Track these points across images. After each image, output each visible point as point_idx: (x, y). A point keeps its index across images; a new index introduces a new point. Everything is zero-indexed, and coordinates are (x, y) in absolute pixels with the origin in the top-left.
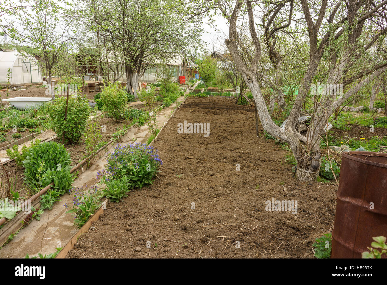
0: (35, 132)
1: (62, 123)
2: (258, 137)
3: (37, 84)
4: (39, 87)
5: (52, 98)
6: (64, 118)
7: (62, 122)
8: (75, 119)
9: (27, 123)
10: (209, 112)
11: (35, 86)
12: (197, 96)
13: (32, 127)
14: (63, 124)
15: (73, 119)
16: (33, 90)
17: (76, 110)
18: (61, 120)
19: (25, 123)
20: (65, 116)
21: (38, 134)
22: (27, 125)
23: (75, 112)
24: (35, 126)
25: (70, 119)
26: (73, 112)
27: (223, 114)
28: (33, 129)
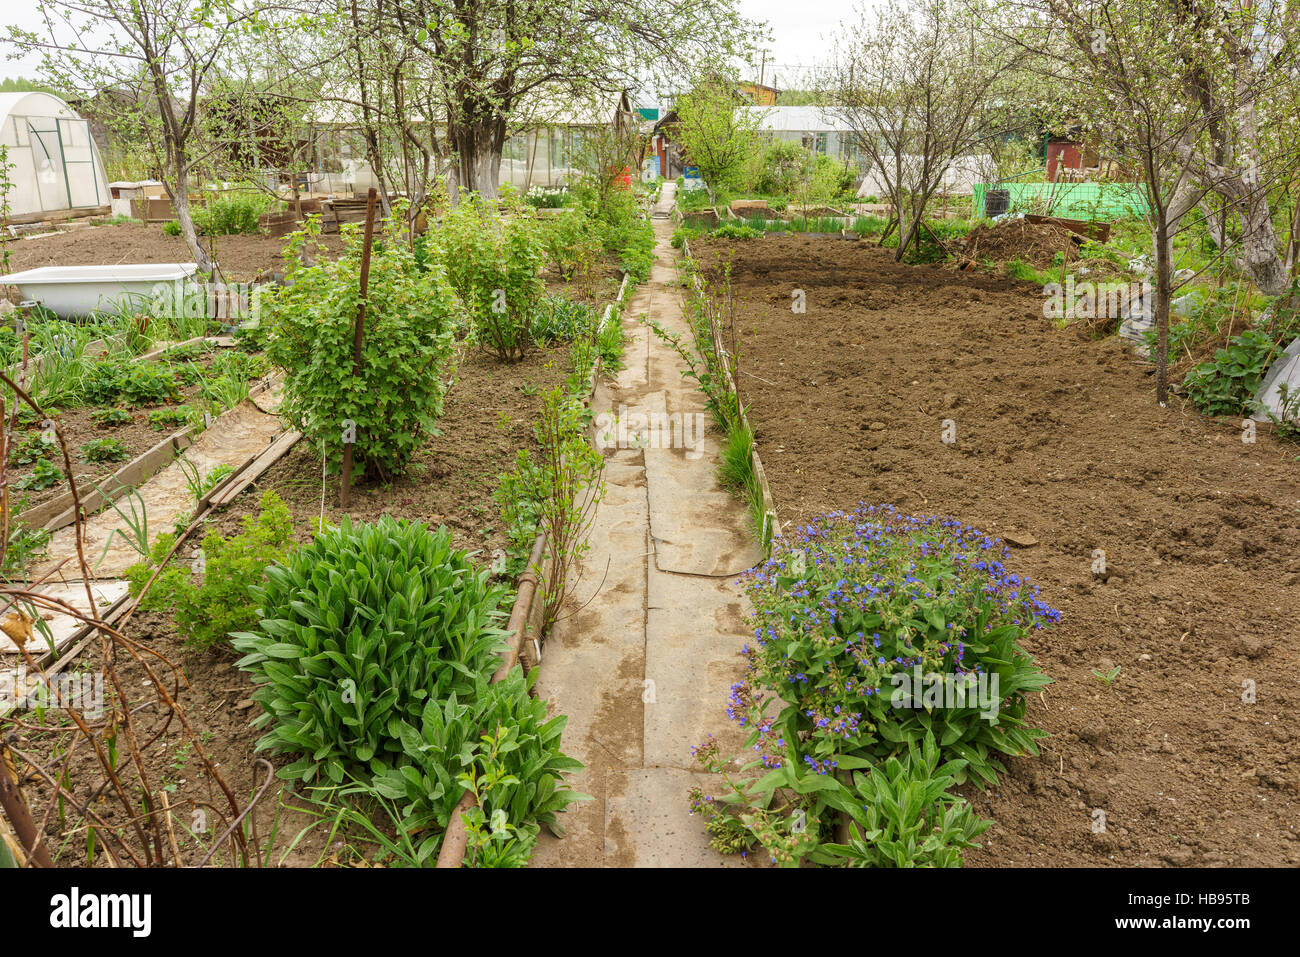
0: (175, 423)
1: (345, 390)
2: (1162, 405)
3: (91, 212)
4: (101, 222)
5: (196, 265)
6: (350, 364)
7: (345, 385)
8: (405, 367)
9: (129, 383)
10: (844, 299)
11: (83, 222)
12: (722, 236)
13: (154, 399)
14: (349, 396)
15: (392, 368)
16: (81, 236)
17: (404, 324)
18: (341, 373)
19: (120, 381)
20: (356, 352)
21: (196, 432)
22: (129, 390)
23: (400, 334)
24: (167, 396)
25: (378, 369)
26: (391, 336)
27: (905, 307)
28: (163, 412)
